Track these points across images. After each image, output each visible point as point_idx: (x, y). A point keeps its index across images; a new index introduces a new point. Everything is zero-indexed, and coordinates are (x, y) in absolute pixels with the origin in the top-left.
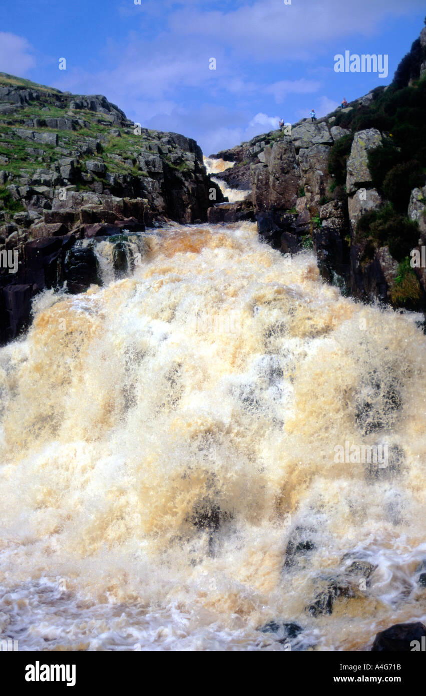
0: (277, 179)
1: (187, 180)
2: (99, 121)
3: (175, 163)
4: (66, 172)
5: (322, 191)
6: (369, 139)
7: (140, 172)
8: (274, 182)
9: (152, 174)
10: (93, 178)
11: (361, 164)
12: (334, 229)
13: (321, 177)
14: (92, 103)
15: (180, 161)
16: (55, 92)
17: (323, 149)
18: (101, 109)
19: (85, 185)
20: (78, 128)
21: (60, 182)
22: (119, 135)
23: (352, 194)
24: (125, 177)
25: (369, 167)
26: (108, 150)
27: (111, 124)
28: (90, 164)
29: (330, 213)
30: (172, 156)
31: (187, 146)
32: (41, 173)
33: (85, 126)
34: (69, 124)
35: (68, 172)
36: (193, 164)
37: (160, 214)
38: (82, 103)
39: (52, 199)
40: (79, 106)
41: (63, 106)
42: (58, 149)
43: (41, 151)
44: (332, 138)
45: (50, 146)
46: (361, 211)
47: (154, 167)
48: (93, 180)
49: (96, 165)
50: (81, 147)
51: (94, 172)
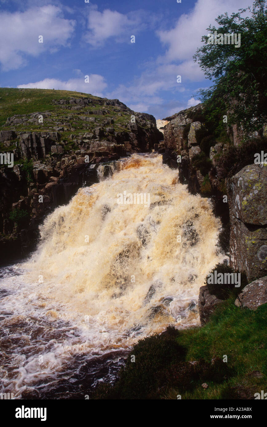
0: (170, 137)
1: (147, 132)
2: (115, 110)
3: (143, 126)
4: (97, 132)
5: (182, 145)
6: (196, 126)
7: (128, 130)
8: (169, 138)
9: (133, 131)
10: (108, 134)
11: (193, 136)
12: (186, 160)
13: (182, 139)
14: (113, 102)
15: (145, 125)
16: (99, 99)
17: (182, 128)
18: (117, 104)
19: (105, 137)
20: (105, 114)
21: (94, 137)
22: (122, 116)
23: (190, 148)
24: (121, 133)
25: (196, 137)
26: (116, 122)
27: (119, 111)
28: (108, 129)
29: (185, 154)
30: (142, 123)
31: (149, 118)
32: (87, 134)
33: (108, 113)
34: (101, 112)
35: (98, 133)
36: (150, 126)
37: (136, 147)
38: (109, 103)
39: (90, 145)
40: (108, 104)
41: (102, 104)
42: (95, 124)
43: (88, 125)
44: (186, 123)
45: (92, 123)
46: (193, 154)
47: (134, 128)
48: (109, 135)
49: (110, 129)
50: (105, 122)
51: (109, 132)
